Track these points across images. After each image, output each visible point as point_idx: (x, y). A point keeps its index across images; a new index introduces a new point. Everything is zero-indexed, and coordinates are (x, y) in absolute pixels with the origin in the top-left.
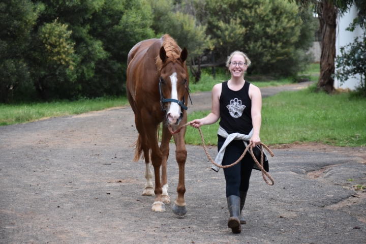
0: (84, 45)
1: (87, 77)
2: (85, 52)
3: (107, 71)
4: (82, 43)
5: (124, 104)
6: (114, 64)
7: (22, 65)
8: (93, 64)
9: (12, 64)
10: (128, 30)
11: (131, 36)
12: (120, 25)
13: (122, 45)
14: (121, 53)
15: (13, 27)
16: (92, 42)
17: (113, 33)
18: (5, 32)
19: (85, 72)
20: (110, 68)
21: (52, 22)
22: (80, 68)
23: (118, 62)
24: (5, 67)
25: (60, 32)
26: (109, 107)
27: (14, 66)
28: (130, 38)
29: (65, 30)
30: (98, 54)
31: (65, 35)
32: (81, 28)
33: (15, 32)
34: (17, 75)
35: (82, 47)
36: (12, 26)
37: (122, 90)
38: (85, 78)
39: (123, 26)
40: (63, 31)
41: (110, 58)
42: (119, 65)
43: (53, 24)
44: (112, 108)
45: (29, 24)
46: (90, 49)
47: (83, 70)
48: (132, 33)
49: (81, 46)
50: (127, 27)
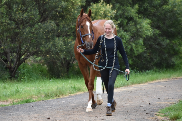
0: (133, 24)
1: (136, 52)
2: (134, 30)
3: (157, 47)
4: (131, 22)
5: (170, 77)
6: (163, 40)
7: (70, 42)
8: (141, 41)
9: (61, 42)
10: (175, 9)
11: (179, 14)
12: (168, 5)
13: (171, 23)
14: (169, 30)
15: (61, 8)
16: (140, 20)
17: (163, 12)
18: (54, 12)
19: (133, 48)
20: (159, 44)
21: (98, 2)
22: (129, 44)
23: (166, 39)
24: (54, 45)
25: (105, 11)
26: (152, 80)
27: (63, 43)
28: (178, 16)
29: (110, 10)
30: (146, 32)
31: (109, 14)
32: (130, 8)
33: (63, 12)
34: (66, 52)
35: (131, 26)
36: (60, 6)
37: (172, 63)
38: (134, 53)
39: (172, 6)
40: (108, 10)
41: (159, 35)
42: (168, 41)
43: (99, 5)
44: (156, 81)
45: (75, 4)
46: (138, 27)
47: (132, 46)
48: (179, 12)
49: (130, 24)
50: (175, 6)
